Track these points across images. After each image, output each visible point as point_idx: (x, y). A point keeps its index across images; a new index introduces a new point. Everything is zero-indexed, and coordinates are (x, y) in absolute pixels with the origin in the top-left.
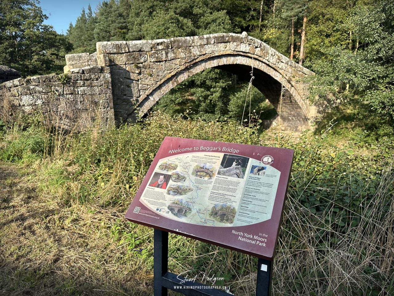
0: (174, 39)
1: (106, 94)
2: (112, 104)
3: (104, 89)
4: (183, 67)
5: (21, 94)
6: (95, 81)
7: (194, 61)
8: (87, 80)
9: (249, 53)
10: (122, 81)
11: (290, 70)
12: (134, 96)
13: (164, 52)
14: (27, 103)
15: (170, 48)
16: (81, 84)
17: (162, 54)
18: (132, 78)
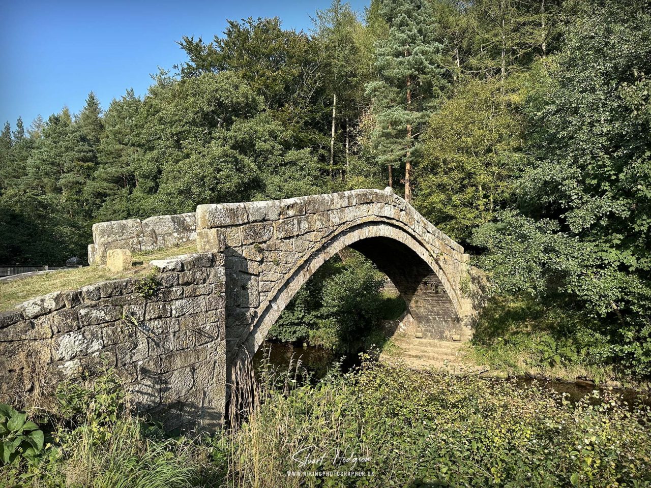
0: (308, 198)
1: (216, 309)
2: (223, 331)
3: (215, 299)
4: (318, 245)
5: (59, 332)
6: (201, 285)
7: (333, 235)
8: (187, 284)
9: (393, 219)
10: (235, 279)
11: (437, 244)
12: (252, 306)
13: (295, 221)
14: (70, 353)
15: (304, 213)
16: (179, 294)
17: (293, 225)
18: (250, 271)
